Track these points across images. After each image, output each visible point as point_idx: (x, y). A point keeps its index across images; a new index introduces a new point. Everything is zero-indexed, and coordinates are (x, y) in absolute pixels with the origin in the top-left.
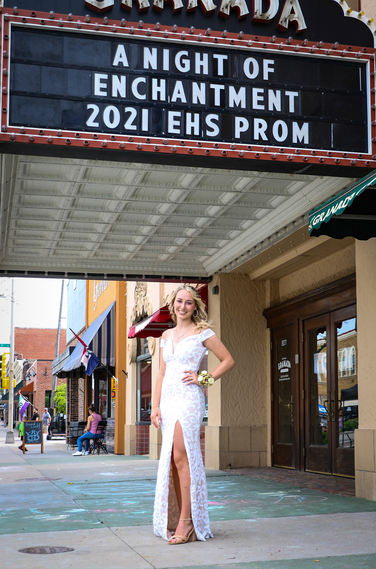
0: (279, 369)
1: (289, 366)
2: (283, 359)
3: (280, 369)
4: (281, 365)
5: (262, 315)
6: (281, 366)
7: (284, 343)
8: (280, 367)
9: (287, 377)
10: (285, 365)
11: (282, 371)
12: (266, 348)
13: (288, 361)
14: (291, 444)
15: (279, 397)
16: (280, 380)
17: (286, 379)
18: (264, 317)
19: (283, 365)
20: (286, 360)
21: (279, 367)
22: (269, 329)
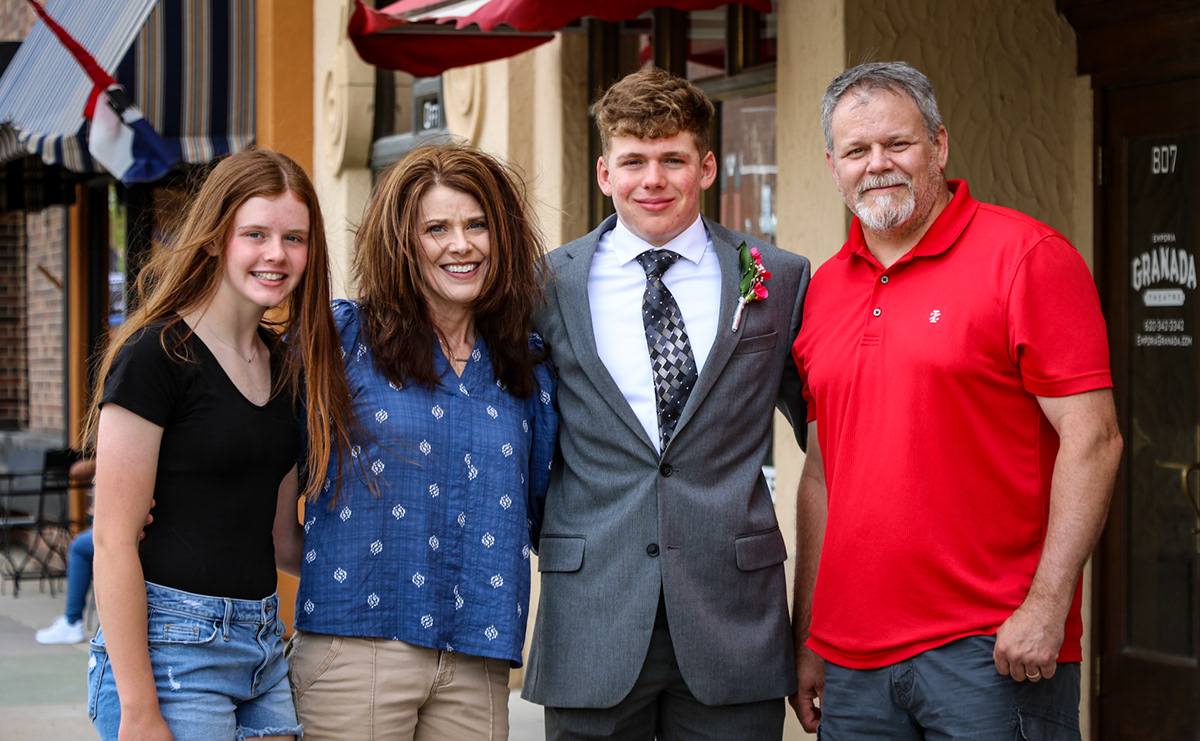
0: (1137, 286)
1: (1190, 278)
2: (1157, 238)
3: (1144, 288)
4: (1145, 269)
5: (1052, 9)
6: (1146, 273)
7: (1162, 159)
8: (1141, 276)
9: (1178, 334)
10: (1171, 273)
11: (1152, 299)
12: (1071, 173)
13: (1183, 254)
14: (1193, 662)
15: (1135, 421)
16: (1143, 340)
17: (1173, 341)
18: (1060, 21)
19: (1155, 271)
20: (1176, 246)
21: (1136, 274)
22: (1086, 80)
